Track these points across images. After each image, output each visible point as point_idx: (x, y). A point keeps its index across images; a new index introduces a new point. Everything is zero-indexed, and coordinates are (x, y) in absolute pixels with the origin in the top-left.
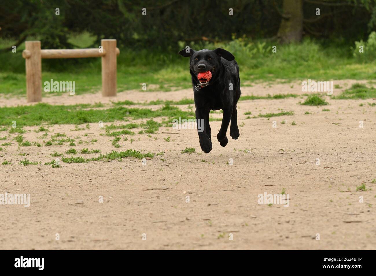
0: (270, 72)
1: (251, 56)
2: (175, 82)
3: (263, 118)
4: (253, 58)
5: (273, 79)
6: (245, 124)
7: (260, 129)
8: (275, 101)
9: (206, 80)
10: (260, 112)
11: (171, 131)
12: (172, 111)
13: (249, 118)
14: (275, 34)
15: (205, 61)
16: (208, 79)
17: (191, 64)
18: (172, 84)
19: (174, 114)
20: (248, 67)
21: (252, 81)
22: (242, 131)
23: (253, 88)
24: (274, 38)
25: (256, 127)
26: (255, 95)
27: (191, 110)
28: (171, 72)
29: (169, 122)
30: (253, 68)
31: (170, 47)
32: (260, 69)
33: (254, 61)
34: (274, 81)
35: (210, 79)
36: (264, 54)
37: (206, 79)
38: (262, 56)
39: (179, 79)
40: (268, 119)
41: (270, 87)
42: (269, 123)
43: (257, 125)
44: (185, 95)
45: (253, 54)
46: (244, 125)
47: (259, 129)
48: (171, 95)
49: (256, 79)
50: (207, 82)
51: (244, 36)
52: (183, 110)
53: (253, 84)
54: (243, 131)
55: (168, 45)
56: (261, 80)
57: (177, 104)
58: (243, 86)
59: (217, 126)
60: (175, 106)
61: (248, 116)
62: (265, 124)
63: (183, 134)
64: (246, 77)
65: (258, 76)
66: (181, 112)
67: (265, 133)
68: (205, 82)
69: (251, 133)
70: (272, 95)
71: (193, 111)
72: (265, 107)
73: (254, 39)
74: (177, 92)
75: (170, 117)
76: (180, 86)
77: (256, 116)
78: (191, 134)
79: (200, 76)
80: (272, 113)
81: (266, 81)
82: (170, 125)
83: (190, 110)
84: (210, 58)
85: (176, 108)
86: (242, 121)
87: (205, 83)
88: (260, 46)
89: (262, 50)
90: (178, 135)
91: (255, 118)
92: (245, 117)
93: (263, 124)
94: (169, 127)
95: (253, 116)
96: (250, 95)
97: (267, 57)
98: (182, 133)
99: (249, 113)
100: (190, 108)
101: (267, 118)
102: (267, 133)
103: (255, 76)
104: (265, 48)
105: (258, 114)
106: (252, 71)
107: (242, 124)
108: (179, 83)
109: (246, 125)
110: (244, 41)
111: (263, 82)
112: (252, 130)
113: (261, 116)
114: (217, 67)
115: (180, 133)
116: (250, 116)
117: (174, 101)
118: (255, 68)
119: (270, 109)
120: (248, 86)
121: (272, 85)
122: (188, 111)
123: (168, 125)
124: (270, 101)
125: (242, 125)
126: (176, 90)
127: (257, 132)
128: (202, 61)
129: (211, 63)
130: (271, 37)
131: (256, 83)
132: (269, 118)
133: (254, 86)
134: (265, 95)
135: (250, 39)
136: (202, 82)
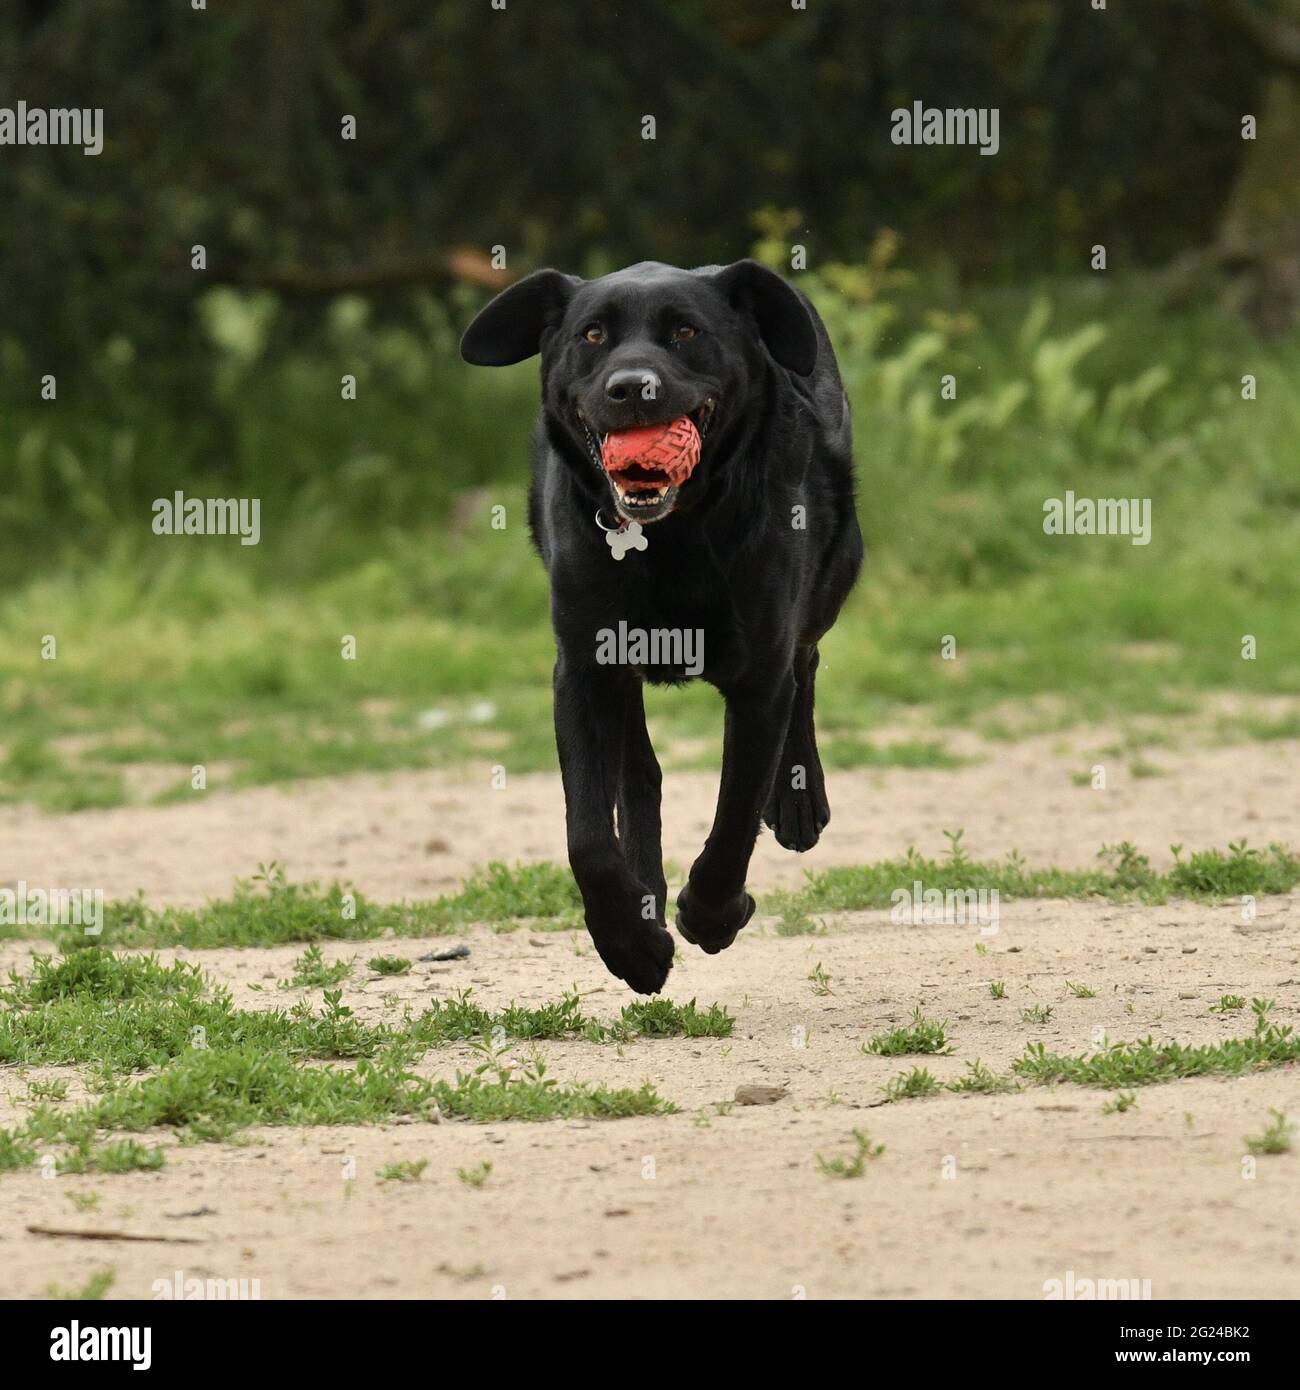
0: (1142, 625)
1: (950, 449)
2: (163, 710)
3: (1068, 1095)
4: (965, 472)
5: (1170, 694)
6: (880, 1150)
7: (1032, 1201)
8: (1190, 912)
9: (660, 476)
10: (1034, 1033)
11: (126, 1216)
12: (129, 1009)
13: (917, 1088)
14: (1203, 232)
15: (656, 348)
16: (674, 471)
17: (554, 371)
18: (131, 736)
19: (156, 1038)
20: (917, 570)
21: (960, 717)
22: (848, 1219)
23: (969, 782)
24: (1184, 270)
25: (992, 1187)
26: (988, 851)
27: (329, 998)
28: (128, 613)
29: (104, 1121)
30: (964, 574)
31: (120, 351)
32: (1035, 588)
33: (980, 504)
34: (1179, 711)
35: (685, 471)
36: (1083, 442)
37: (663, 471)
38: (1060, 451)
39: (203, 677)
40: (1122, 1109)
41: (1141, 773)
42: (1128, 1148)
43: (1006, 1165)
44: (262, 847)
45: (967, 433)
46: (870, 1168)
47: (1026, 1209)
48: (128, 846)
49: (1001, 686)
50: (664, 491)
51: (886, 245)
52: (246, 1003)
53: (965, 742)
54: (863, 1224)
55: (103, 329)
56: (1050, 704)
57: (190, 934)
58: (856, 758)
59: (594, 1169)
60: (166, 959)
61: (908, 1065)
62: (1085, 1149)
63: (252, 1245)
64: (899, 665)
65: (1017, 654)
66: (231, 1023)
67: (1087, 1247)
68: (654, 493)
69: (939, 1239)
70: (1160, 856)
71: (346, 1012)
72: (1092, 982)
73: (974, 276)
74: (185, 818)
75: (107, 1075)
76: (219, 751)
77: (997, 1066)
78: (328, 1242)
79: (616, 451)
80: (1160, 1042)
81: (1094, 714)
82: (108, 1154)
83: (317, 1003)
84: (691, 326)
85: (172, 981)
86: (849, 1119)
87: (655, 501)
88: (1054, 361)
89: (1065, 399)
90: (196, 1256)
91: (978, 1086)
92: (884, 1081)
93: (1065, 1156)
94: (106, 1177)
95: (965, 1073)
96: (936, 852)
97: (1118, 461)
98: (231, 1237)
99: (923, 1045)
100: (313, 977)
101: (1111, 1097)
102: (1103, 1247)
103: (988, 660)
104: (1095, 376)
105: (1017, 1046)
106: (955, 601)
107: (854, 1148)
108: (210, 720)
109: (886, 1157)
110: (882, 296)
111: (1066, 724)
112: (950, 1217)
113: (1050, 1072)
114: (733, 386)
115: (215, 1239)
116: (935, 1067)
117: (155, 905)
118: (982, 575)
119: (1140, 1001)
120: (909, 758)
121: (1153, 757)
122: (298, 1012)
123: (96, 1151)
124: (1141, 922)
125: (849, 1164)
126: (178, 796)
127: (1002, 1234)
128: (636, 346)
129: (694, 365)
130: (1151, 255)
131: (1000, 734)
132: (1126, 1093)
133: (978, 761)
134: (1082, 857)
135: (943, 277)
136: (628, 494)
